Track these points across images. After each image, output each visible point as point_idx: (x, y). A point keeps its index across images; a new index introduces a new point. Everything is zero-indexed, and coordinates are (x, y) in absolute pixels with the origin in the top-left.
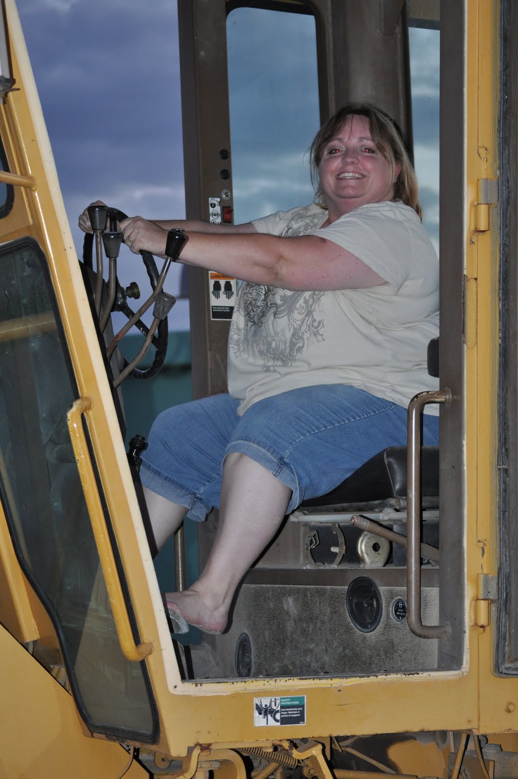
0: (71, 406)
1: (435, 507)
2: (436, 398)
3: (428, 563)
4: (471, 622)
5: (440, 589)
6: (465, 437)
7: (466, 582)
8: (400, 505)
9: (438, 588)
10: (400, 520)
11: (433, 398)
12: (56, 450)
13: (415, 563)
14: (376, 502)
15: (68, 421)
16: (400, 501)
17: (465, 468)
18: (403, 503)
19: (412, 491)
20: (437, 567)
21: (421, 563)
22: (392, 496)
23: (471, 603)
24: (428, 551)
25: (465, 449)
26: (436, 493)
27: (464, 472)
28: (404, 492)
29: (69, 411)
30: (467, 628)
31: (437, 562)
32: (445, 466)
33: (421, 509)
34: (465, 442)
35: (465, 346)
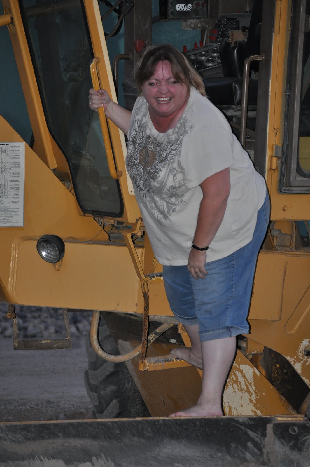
0: (92, 62)
1: (254, 110)
2: (258, 58)
3: (249, 138)
4: (268, 167)
5: (254, 152)
6: (271, 78)
7: (267, 148)
8: (237, 108)
9: (254, 151)
10: (237, 116)
11: (256, 58)
12: (68, 75)
13: (243, 138)
14: (225, 106)
15: (90, 69)
16: (237, 107)
17: (270, 94)
18: (239, 108)
19: (244, 103)
20: (254, 141)
21: (246, 138)
22: (234, 104)
23: (269, 159)
24: (250, 132)
25: (270, 84)
26: (255, 104)
27: (269, 95)
28: (240, 103)
29: (91, 64)
30: (266, 171)
31: (254, 138)
32: (260, 92)
33: (248, 111)
34: (270, 81)
35: (273, 33)
